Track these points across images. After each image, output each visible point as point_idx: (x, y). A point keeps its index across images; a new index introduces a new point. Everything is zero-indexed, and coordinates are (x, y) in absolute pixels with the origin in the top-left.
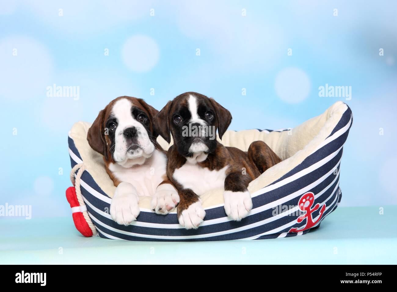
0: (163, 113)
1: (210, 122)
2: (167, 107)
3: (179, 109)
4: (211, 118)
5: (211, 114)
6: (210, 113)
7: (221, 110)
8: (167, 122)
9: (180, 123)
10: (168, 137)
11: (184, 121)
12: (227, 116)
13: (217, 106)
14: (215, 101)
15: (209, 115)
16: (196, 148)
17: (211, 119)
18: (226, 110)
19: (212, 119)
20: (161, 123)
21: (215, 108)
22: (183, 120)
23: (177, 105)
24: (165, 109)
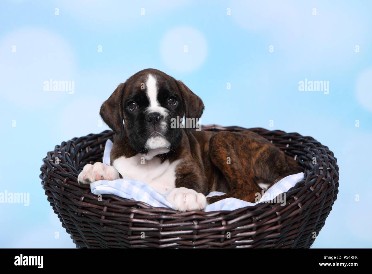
0: (114, 100)
1: (173, 109)
2: (119, 91)
3: (134, 94)
4: (175, 104)
5: (175, 100)
6: (174, 98)
7: (191, 97)
8: (119, 111)
9: (135, 110)
10: (120, 130)
11: (140, 109)
12: (197, 105)
13: (186, 92)
14: (184, 84)
15: (173, 101)
16: (153, 143)
17: (175, 106)
18: (198, 98)
19: (177, 106)
20: (112, 113)
21: (182, 93)
22: (139, 106)
23: (131, 88)
24: (115, 94)
